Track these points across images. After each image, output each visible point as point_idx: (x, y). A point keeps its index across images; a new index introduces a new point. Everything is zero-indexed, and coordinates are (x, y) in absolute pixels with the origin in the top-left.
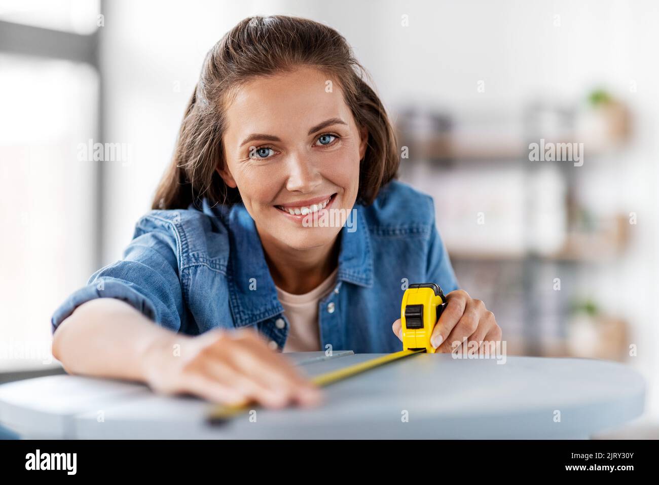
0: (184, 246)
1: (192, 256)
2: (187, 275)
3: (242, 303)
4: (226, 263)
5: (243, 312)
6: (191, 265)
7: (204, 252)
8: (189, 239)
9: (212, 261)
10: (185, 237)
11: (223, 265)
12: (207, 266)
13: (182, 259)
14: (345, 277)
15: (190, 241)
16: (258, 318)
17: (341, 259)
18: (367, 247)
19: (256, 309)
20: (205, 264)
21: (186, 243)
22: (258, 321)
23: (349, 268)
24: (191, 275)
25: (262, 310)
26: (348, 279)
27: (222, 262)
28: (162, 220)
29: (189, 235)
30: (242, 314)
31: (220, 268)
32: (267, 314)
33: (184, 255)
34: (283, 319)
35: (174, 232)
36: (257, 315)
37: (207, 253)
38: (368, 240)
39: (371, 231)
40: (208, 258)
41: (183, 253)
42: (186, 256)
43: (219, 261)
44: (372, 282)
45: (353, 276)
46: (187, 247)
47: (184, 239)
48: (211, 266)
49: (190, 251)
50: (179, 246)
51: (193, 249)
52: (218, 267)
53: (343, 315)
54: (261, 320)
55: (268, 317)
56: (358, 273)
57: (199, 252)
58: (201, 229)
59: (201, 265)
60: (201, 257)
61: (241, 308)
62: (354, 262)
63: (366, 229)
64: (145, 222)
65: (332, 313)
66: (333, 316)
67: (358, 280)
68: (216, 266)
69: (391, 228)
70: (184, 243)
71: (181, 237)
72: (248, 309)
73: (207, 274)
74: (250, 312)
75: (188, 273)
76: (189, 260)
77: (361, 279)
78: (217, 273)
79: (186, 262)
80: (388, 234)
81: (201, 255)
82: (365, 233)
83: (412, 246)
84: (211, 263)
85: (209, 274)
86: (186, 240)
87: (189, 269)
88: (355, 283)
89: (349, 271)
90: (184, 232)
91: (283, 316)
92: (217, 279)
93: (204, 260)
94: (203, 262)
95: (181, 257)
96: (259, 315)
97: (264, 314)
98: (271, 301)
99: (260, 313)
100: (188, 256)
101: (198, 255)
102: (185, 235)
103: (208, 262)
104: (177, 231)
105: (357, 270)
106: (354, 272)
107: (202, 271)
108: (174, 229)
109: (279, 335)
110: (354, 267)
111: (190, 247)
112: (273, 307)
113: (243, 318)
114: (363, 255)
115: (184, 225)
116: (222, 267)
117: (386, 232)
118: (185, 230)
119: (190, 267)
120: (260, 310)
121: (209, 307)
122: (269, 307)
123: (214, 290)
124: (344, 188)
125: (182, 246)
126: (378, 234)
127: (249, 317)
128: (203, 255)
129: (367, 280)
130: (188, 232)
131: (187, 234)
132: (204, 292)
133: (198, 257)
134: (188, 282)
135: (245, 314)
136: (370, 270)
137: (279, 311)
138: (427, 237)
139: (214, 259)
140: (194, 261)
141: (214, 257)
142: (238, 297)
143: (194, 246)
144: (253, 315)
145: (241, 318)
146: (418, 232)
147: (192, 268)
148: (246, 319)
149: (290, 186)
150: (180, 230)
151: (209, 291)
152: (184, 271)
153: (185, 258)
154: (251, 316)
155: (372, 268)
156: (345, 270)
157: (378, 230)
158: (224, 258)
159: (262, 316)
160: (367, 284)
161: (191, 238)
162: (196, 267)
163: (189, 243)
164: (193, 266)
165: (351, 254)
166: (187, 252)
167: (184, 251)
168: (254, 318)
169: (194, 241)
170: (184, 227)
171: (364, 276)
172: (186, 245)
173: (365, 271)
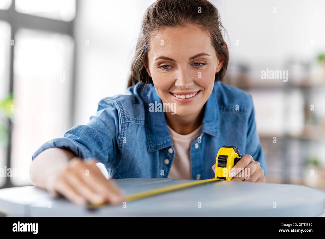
0: (122, 113)
1: (126, 118)
2: (124, 127)
3: (151, 139)
4: (144, 119)
5: (152, 144)
6: (126, 122)
7: (132, 115)
8: (124, 109)
9: (136, 119)
10: (122, 108)
11: (142, 120)
12: (134, 122)
13: (121, 119)
14: (206, 131)
15: (125, 110)
16: (159, 147)
17: (204, 121)
18: (217, 116)
19: (159, 143)
20: (133, 121)
21: (123, 111)
22: (159, 149)
23: (208, 126)
24: (126, 127)
25: (162, 143)
26: (207, 132)
27: (141, 119)
28: (110, 101)
29: (124, 107)
30: (151, 145)
31: (141, 122)
32: (164, 146)
33: (122, 117)
34: (172, 148)
35: (117, 106)
36: (159, 146)
37: (133, 116)
38: (218, 113)
39: (220, 109)
40: (134, 118)
41: (122, 116)
42: (123, 117)
43: (140, 119)
44: (219, 134)
45: (209, 131)
46: (124, 113)
47: (122, 109)
48: (135, 122)
49: (125, 115)
50: (119, 112)
51: (127, 114)
52: (139, 122)
53: (203, 150)
54: (161, 149)
55: (164, 147)
56: (212, 129)
57: (130, 115)
58: (130, 103)
59: (131, 122)
60: (131, 118)
61: (151, 142)
62: (211, 123)
63: (218, 107)
64: (102, 102)
65: (197, 149)
66: (197, 150)
67: (212, 133)
68: (138, 122)
69: (230, 108)
70: (122, 111)
71: (120, 108)
72: (154, 143)
73: (134, 127)
74: (155, 144)
75: (124, 126)
76: (125, 120)
77: (213, 132)
78: (139, 125)
79: (123, 120)
80: (229, 111)
81: (130, 117)
82: (217, 109)
83: (240, 118)
84: (135, 120)
85: (135, 126)
86: (123, 109)
87: (125, 124)
88: (211, 134)
89: (208, 128)
90: (121, 106)
91: (172, 147)
92: (140, 128)
93: (132, 119)
94: (132, 120)
95: (121, 118)
96: (160, 146)
97: (162, 145)
98: (166, 139)
99: (161, 145)
100: (124, 118)
101: (129, 117)
102: (122, 107)
103: (134, 120)
104: (118, 105)
105: (211, 127)
106: (210, 129)
107: (132, 125)
108: (117, 105)
109: (170, 156)
110: (210, 126)
111: (125, 113)
112: (167, 143)
113: (152, 147)
114: (215, 120)
115: (121, 102)
116: (142, 122)
117: (227, 110)
118: (122, 105)
119: (125, 123)
120: (160, 143)
121: (135, 143)
122: (165, 142)
123: (138, 134)
124: (204, 88)
125: (121, 113)
126: (223, 111)
127: (155, 147)
128: (132, 117)
129: (216, 133)
130: (123, 106)
131: (123, 107)
132: (132, 136)
133: (129, 118)
134: (124, 131)
135: (153, 145)
136: (218, 128)
137: (170, 144)
138: (249, 114)
139: (137, 118)
140: (127, 120)
141: (137, 117)
142: (150, 136)
143: (127, 113)
144: (157, 146)
145: (150, 147)
146: (244, 111)
147: (126, 123)
148: (153, 148)
149: (177, 84)
150: (120, 105)
151: (135, 135)
152: (123, 125)
153: (123, 118)
154: (156, 146)
155: (219, 127)
156: (206, 127)
157: (223, 109)
158: (142, 117)
159: (161, 146)
160: (216, 135)
161: (125, 108)
162: (129, 123)
163: (124, 111)
164: (127, 123)
165: (209, 119)
166: (123, 115)
167: (122, 115)
168: (157, 148)
169: (127, 110)
170: (121, 103)
171: (215, 131)
172: (123, 112)
173: (216, 128)
